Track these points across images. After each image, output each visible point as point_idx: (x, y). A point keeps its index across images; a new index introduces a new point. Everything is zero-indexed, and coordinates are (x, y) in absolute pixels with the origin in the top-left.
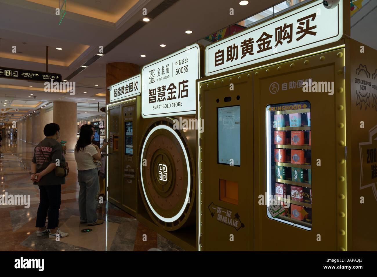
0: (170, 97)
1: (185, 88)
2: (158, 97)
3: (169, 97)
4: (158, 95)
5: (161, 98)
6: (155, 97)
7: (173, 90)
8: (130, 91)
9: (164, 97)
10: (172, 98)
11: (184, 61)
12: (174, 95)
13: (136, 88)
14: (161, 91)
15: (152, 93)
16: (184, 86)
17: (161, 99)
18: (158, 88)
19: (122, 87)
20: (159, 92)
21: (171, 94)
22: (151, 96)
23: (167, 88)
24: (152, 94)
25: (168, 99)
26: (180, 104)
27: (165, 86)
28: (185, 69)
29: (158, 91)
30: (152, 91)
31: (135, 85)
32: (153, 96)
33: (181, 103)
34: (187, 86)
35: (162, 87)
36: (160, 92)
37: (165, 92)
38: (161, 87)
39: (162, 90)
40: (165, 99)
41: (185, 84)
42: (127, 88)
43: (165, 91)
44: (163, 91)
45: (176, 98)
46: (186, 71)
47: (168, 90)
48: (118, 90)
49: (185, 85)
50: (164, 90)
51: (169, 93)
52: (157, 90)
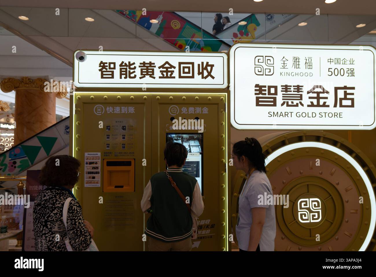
0: (315, 103)
1: (348, 96)
2: (283, 99)
3: (312, 103)
4: (283, 97)
5: (292, 103)
6: (275, 99)
7: (321, 95)
8: (180, 77)
9: (301, 103)
10: (318, 105)
11: (346, 61)
12: (325, 103)
13: (206, 73)
14: (291, 91)
15: (265, 90)
16: (346, 94)
17: (290, 103)
18: (282, 86)
19: (141, 64)
20: (284, 93)
21: (316, 100)
22: (261, 96)
23: (305, 90)
24: (267, 92)
25: (308, 106)
26: (338, 116)
27: (302, 86)
28: (348, 72)
29: (282, 91)
30: (267, 89)
31: (206, 69)
32: (267, 96)
33: (341, 114)
34: (353, 94)
35: (294, 86)
36: (288, 93)
37: (301, 95)
38: (291, 86)
39: (294, 91)
40: (302, 105)
41: (349, 91)
42: (169, 70)
43: (300, 93)
44: (296, 93)
45: (328, 106)
46: (351, 75)
47: (308, 93)
48: (121, 65)
49: (347, 92)
50: (298, 91)
51: (310, 98)
52: (279, 89)
